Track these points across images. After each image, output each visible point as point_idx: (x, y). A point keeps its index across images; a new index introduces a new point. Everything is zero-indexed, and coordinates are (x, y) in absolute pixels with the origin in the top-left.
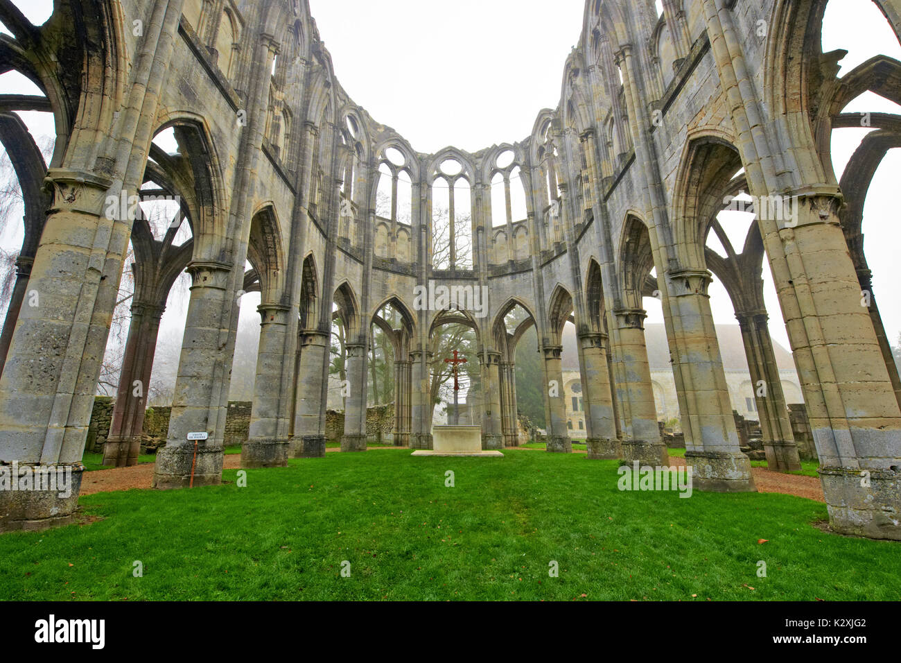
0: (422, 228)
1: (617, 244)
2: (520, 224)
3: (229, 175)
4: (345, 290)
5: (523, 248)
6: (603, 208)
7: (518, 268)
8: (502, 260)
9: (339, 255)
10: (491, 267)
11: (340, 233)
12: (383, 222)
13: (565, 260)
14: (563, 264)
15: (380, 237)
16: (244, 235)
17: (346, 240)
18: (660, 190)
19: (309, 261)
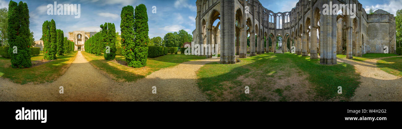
0: (275, 23)
1: (299, 27)
2: (289, 22)
3: (252, 22)
4: (265, 32)
5: (289, 26)
6: (298, 22)
7: (288, 29)
8: (286, 27)
9: (265, 28)
10: (284, 28)
11: (264, 25)
12: (270, 23)
13: (294, 28)
14: (293, 28)
15: (270, 25)
16: (255, 29)
17: (265, 26)
18: (304, 22)
19: (261, 29)
